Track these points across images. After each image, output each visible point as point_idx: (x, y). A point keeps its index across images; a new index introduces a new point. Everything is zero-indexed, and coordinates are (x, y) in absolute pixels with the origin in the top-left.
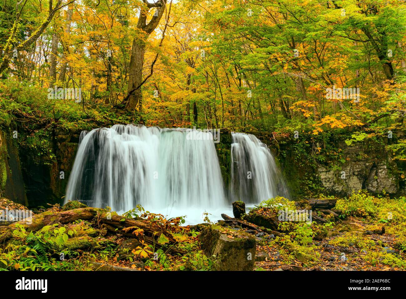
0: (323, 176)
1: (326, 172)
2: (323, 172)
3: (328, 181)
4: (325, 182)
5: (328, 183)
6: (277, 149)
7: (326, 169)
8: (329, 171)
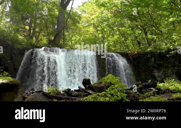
0: (156, 74)
1: (158, 72)
2: (156, 72)
3: (160, 77)
4: (158, 77)
5: (159, 78)
6: (131, 61)
7: (158, 71)
8: (160, 72)
